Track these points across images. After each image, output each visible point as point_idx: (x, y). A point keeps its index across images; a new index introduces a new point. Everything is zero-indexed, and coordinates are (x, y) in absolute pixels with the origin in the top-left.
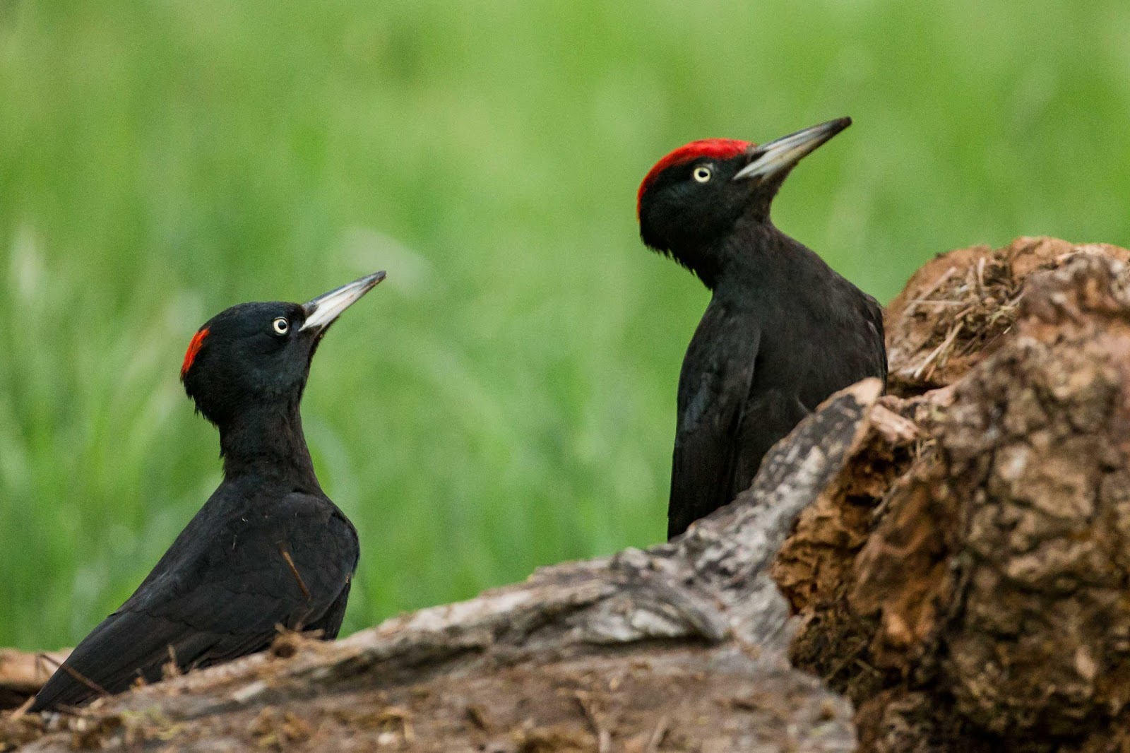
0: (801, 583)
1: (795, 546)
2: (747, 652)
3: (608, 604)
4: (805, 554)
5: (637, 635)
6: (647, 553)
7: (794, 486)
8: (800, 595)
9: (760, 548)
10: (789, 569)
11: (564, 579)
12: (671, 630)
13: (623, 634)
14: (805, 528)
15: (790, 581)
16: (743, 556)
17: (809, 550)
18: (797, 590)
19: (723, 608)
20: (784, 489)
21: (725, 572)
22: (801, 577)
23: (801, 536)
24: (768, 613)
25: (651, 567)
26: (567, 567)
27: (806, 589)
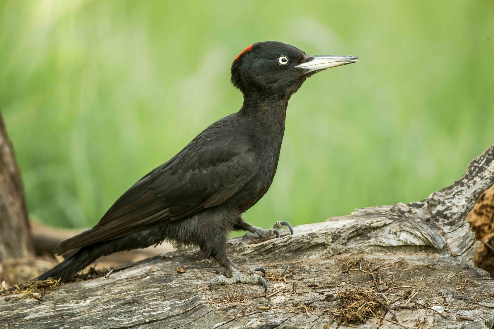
0: (484, 225)
1: (483, 207)
2: (454, 256)
3: (388, 228)
4: (487, 211)
5: (401, 244)
6: (409, 205)
7: (482, 178)
8: (483, 231)
9: (463, 206)
10: (479, 218)
11: (368, 215)
12: (418, 243)
13: (394, 243)
14: (487, 199)
15: (478, 223)
16: (455, 210)
17: (489, 209)
18: (482, 228)
19: (444, 234)
20: (477, 179)
21: (446, 217)
22: (484, 222)
23: (485, 202)
24: (465, 238)
25: (410, 212)
26: (370, 210)
27: (486, 228)
